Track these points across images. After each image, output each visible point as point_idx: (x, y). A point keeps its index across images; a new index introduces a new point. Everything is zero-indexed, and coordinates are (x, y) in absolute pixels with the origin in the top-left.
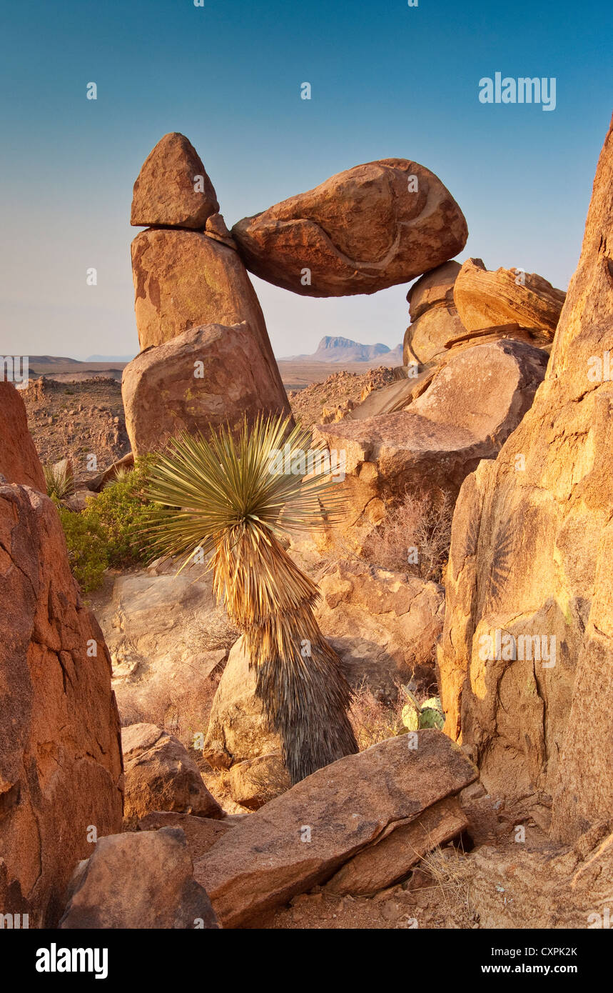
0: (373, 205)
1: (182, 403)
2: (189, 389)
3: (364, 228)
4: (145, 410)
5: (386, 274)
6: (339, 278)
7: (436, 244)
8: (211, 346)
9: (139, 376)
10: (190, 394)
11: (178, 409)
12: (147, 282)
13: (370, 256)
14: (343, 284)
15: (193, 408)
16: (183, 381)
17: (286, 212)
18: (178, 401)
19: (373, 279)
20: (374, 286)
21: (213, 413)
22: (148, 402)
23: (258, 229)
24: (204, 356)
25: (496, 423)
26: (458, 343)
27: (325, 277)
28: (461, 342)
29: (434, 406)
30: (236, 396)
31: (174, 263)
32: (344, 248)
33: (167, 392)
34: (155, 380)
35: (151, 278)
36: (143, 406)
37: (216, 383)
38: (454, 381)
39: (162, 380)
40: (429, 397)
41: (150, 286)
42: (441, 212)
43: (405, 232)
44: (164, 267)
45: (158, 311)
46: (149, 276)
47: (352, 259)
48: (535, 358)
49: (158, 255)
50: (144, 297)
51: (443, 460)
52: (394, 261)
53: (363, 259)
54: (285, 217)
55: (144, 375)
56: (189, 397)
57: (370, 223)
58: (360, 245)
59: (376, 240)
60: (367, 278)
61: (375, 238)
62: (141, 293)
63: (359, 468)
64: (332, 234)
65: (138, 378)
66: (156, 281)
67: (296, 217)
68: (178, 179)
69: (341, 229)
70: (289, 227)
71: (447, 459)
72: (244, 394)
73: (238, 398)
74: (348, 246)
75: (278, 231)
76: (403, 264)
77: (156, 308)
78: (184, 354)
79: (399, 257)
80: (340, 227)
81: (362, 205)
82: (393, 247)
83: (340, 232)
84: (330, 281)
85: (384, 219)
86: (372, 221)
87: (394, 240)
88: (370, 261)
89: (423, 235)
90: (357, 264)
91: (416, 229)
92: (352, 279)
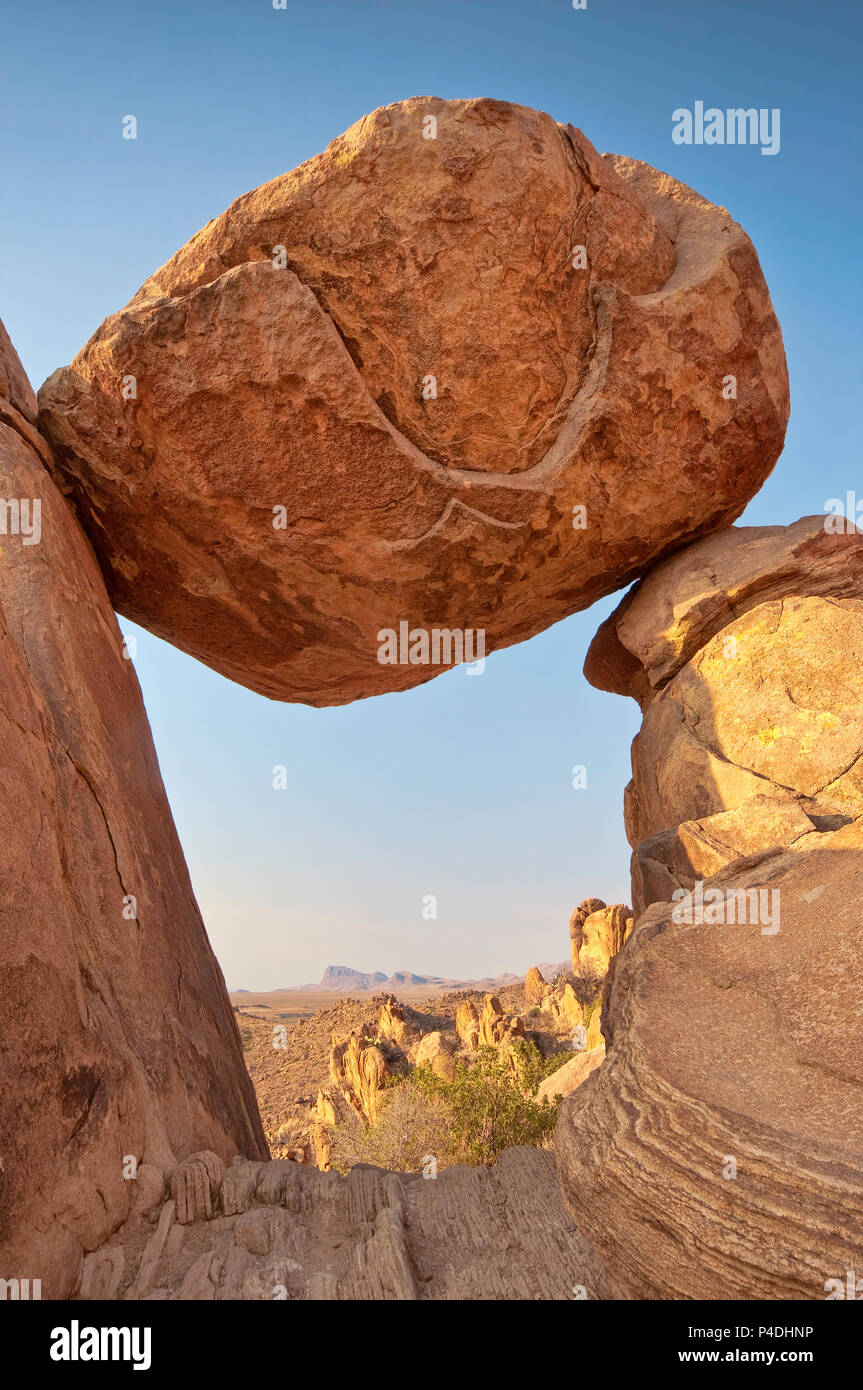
0: (513, 197)
3: (482, 303)
5: (554, 516)
6: (387, 546)
13: (496, 439)
17: (195, 256)
19: (506, 535)
27: (343, 548)
32: (404, 406)
42: (731, 282)
43: (629, 327)
47: (434, 454)
52: (584, 452)
54: (195, 277)
57: (503, 283)
59: (519, 368)
60: (489, 533)
61: (519, 354)
69: (398, 312)
70: (207, 297)
75: (169, 323)
76: (610, 476)
79: (599, 439)
80: (391, 303)
81: (468, 192)
82: (582, 396)
83: (392, 325)
84: (361, 567)
85: (552, 268)
86: (509, 270)
87: (585, 371)
88: (495, 464)
89: (681, 356)
90: (455, 474)
91: (663, 322)
92: (437, 540)
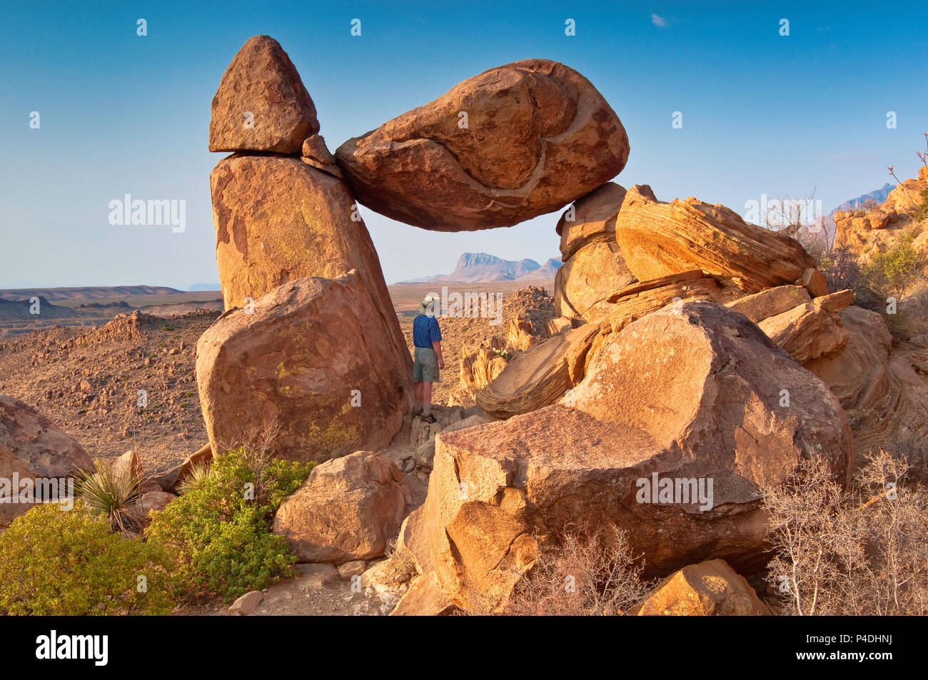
0: (509, 119)
1: (274, 382)
2: (282, 364)
3: (499, 147)
4: (225, 393)
5: (530, 203)
6: (470, 210)
7: (589, 163)
8: (309, 307)
9: (217, 350)
10: (283, 370)
11: (269, 390)
12: (231, 223)
13: (507, 180)
14: (478, 216)
15: (287, 388)
16: (273, 353)
17: (401, 130)
18: (268, 380)
19: (512, 209)
20: (515, 217)
21: (314, 393)
22: (229, 383)
23: (367, 153)
24: (300, 321)
25: (683, 423)
26: (625, 298)
27: (454, 209)
28: (628, 297)
29: (599, 397)
30: (343, 369)
31: (264, 197)
32: (475, 172)
33: (253, 368)
34: (238, 354)
35: (236, 218)
36: (222, 389)
37: (317, 354)
38: (624, 362)
39: (246, 354)
40: (590, 385)
41: (234, 227)
42: (595, 124)
43: (552, 150)
44: (251, 203)
45: (245, 258)
46: (233, 215)
47: (486, 186)
48: (731, 327)
49: (243, 188)
50: (227, 241)
51: (614, 481)
52: (539, 186)
53: (500, 185)
54: (401, 137)
55: (223, 348)
56: (283, 373)
57: (507, 141)
58: (495, 168)
59: (515, 162)
60: (506, 209)
61: (514, 159)
62: (223, 237)
63: (500, 494)
64: (460, 156)
65: (215, 351)
66: (242, 221)
67: (415, 136)
68: (267, 93)
69: (472, 149)
70: (406, 149)
71: (621, 479)
72: (353, 366)
73: (346, 371)
74: (481, 170)
75: (392, 154)
76: (550, 189)
77: (242, 255)
78: (274, 319)
79: (544, 181)
80: (469, 147)
81: (495, 119)
82: (537, 169)
83: (470, 152)
84: (460, 214)
85: (524, 135)
86: (509, 138)
87: (538, 161)
88: (508, 187)
89: (574, 153)
90: (493, 191)
91: (565, 145)
92: (487, 211)
